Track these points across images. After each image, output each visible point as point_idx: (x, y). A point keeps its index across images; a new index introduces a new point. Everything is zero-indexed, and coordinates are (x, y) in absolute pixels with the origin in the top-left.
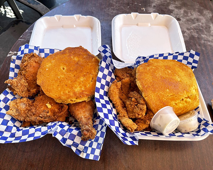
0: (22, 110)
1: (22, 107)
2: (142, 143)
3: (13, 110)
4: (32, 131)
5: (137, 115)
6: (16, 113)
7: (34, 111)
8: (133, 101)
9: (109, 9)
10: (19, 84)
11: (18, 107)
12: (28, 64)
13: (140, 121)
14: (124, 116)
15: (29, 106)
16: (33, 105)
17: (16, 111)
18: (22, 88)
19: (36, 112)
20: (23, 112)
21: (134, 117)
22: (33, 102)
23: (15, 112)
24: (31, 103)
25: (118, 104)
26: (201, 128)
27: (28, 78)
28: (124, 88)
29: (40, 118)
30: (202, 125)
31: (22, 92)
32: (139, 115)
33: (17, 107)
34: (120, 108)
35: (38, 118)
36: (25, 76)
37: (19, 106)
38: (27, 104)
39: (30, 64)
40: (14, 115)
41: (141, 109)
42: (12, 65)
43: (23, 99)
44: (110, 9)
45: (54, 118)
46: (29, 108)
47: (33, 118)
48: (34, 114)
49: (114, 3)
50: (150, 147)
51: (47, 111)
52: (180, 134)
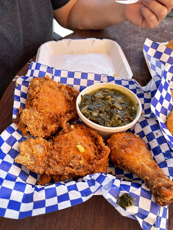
0: (39, 156)
1: (39, 150)
3: (26, 155)
4: (61, 189)
6: (31, 161)
7: (57, 157)
9: (134, 36)
10: (33, 117)
11: (33, 151)
12: (40, 89)
15: (48, 151)
16: (54, 148)
17: (31, 157)
18: (36, 124)
19: (61, 159)
20: (40, 159)
22: (53, 144)
23: (29, 159)
24: (51, 146)
27: (41, 109)
29: (71, 168)
31: (37, 129)
33: (31, 151)
35: (67, 168)
36: (37, 107)
37: (34, 149)
38: (46, 148)
39: (44, 90)
40: (29, 164)
42: (17, 93)
43: (38, 138)
44: (136, 36)
45: (92, 168)
46: (48, 153)
47: (58, 169)
48: (58, 163)
49: (140, 31)
51: (79, 156)
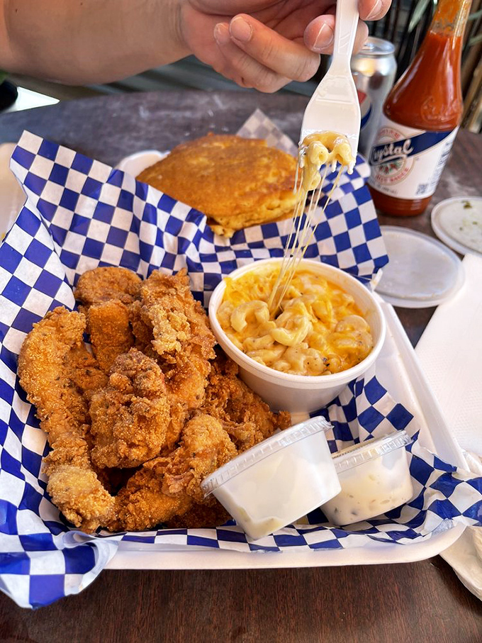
2: (171, 605)
5: (123, 448)
8: (117, 388)
13: (143, 482)
14: (70, 460)
21: (113, 462)
25: (48, 404)
26: (428, 502)
28: (103, 347)
30: (429, 490)
32: (131, 445)
34: (59, 421)
41: (142, 419)
50: (210, 622)
52: (327, 535)
